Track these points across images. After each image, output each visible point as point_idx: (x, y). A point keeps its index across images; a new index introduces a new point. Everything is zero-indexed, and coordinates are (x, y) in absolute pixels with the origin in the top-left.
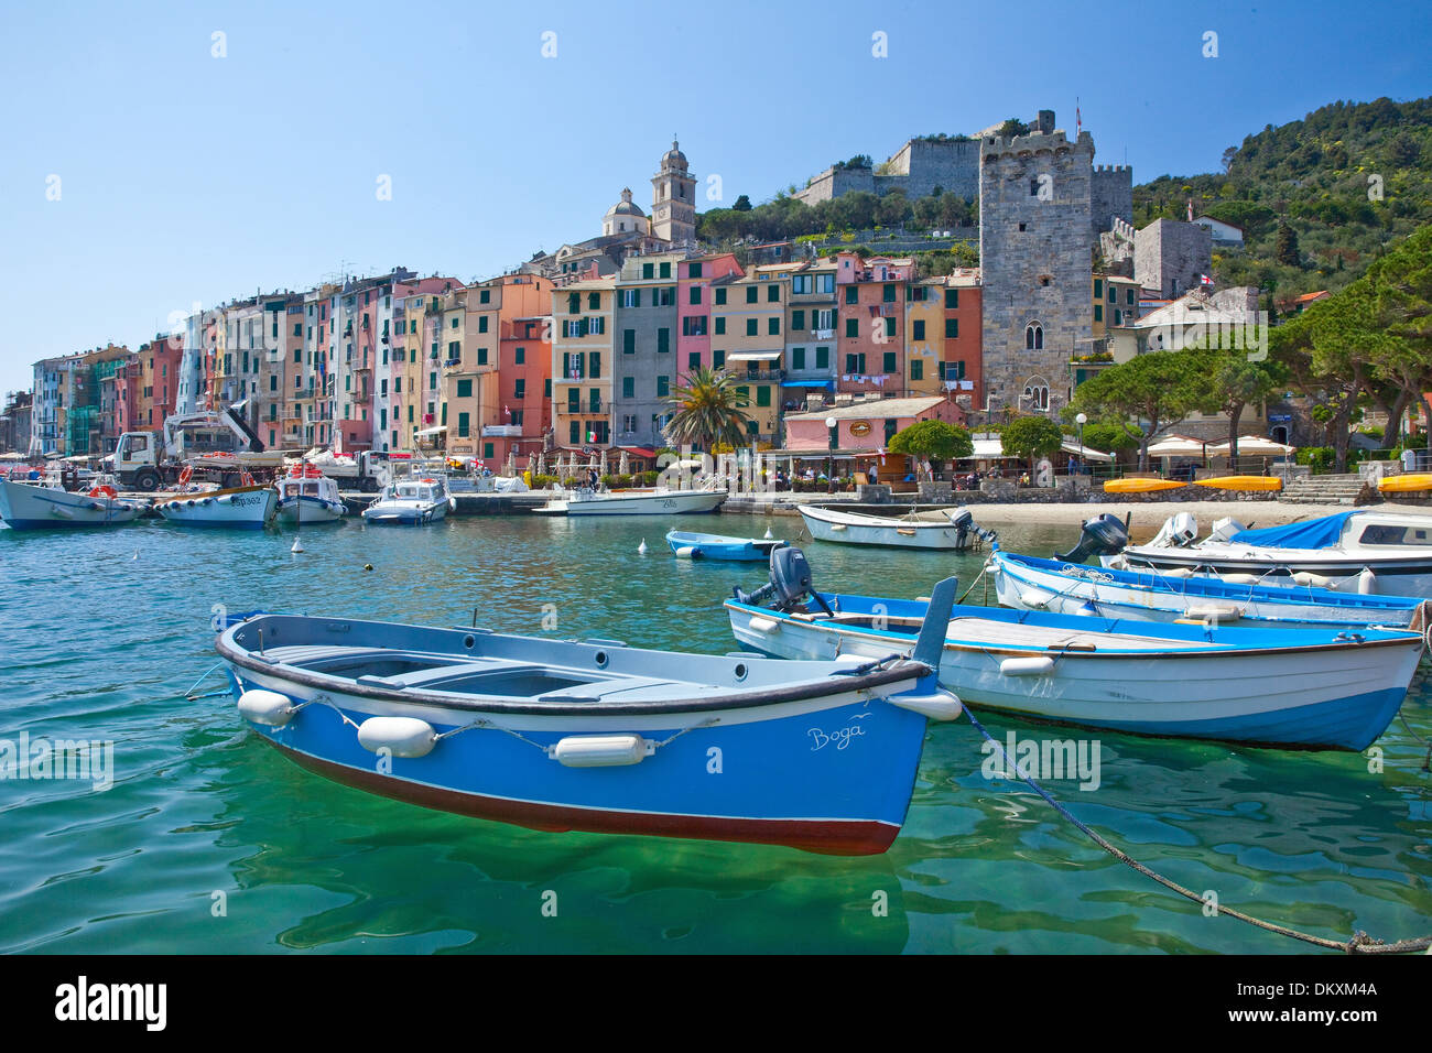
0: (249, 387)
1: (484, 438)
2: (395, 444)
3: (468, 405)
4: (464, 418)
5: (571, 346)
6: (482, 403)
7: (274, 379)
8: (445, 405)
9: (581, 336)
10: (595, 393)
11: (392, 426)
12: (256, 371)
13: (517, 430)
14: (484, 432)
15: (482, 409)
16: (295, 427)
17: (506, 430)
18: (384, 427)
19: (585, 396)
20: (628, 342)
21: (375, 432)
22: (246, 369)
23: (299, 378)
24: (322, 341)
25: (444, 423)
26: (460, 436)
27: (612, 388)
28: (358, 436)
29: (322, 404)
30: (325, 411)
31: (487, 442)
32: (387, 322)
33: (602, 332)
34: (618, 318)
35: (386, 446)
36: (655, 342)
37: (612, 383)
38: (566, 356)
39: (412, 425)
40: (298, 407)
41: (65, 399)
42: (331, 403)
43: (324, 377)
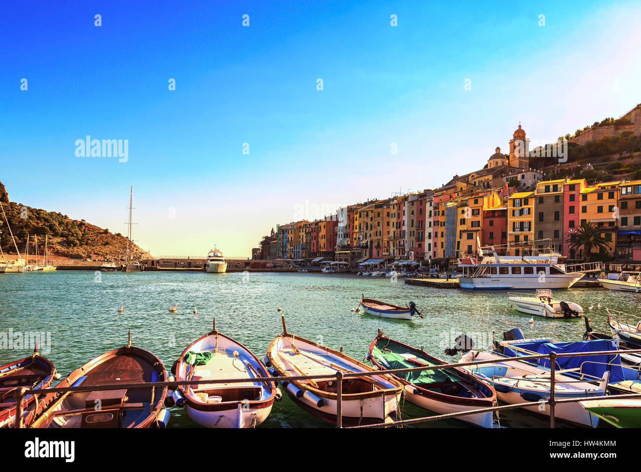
0: (368, 235)
2: (435, 256)
3: (471, 242)
4: (470, 247)
5: (515, 220)
8: (458, 242)
9: (520, 215)
10: (526, 238)
11: (433, 250)
12: (371, 229)
16: (387, 249)
18: (430, 250)
19: (522, 238)
20: (540, 217)
21: (425, 252)
22: (367, 229)
23: (389, 232)
24: (399, 218)
25: (458, 249)
26: (468, 253)
27: (533, 235)
28: (419, 253)
29: (400, 241)
30: (401, 244)
32: (431, 212)
33: (529, 213)
34: (536, 208)
35: (430, 257)
36: (553, 217)
37: (533, 233)
38: (514, 223)
39: (443, 249)
40: (388, 242)
41: (290, 239)
42: (404, 241)
43: (400, 232)
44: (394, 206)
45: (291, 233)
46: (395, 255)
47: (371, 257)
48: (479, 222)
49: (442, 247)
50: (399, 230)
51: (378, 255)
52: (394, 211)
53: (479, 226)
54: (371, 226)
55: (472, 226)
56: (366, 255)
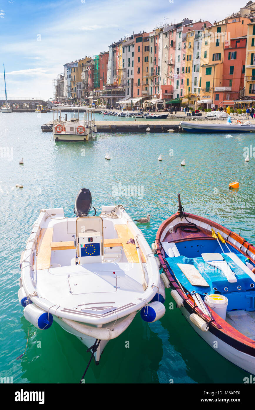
1: (216, 92)
2: (181, 94)
3: (210, 78)
4: (208, 83)
5: (254, 50)
6: (215, 77)
7: (139, 69)
8: (201, 78)
11: (180, 87)
12: (133, 66)
13: (229, 89)
14: (216, 90)
15: (215, 80)
16: (146, 88)
17: (224, 89)
18: (177, 88)
21: (174, 90)
22: (129, 66)
23: (148, 68)
24: (156, 53)
25: (200, 86)
26: (206, 91)
28: (168, 91)
29: (156, 78)
30: (157, 81)
31: (217, 93)
32: (179, 43)
35: (178, 95)
38: (252, 55)
39: (188, 87)
40: (147, 80)
41: (73, 78)
42: (159, 78)
43: (156, 68)
44: (152, 38)
45: (74, 71)
46: (152, 94)
47: (132, 97)
48: (220, 54)
49: (188, 84)
50: (155, 67)
51: (138, 94)
52: (152, 45)
53: (220, 59)
54: (133, 61)
55: (213, 60)
56: (128, 94)
